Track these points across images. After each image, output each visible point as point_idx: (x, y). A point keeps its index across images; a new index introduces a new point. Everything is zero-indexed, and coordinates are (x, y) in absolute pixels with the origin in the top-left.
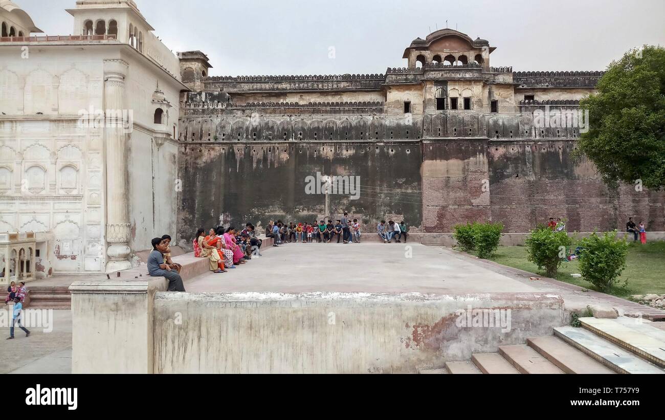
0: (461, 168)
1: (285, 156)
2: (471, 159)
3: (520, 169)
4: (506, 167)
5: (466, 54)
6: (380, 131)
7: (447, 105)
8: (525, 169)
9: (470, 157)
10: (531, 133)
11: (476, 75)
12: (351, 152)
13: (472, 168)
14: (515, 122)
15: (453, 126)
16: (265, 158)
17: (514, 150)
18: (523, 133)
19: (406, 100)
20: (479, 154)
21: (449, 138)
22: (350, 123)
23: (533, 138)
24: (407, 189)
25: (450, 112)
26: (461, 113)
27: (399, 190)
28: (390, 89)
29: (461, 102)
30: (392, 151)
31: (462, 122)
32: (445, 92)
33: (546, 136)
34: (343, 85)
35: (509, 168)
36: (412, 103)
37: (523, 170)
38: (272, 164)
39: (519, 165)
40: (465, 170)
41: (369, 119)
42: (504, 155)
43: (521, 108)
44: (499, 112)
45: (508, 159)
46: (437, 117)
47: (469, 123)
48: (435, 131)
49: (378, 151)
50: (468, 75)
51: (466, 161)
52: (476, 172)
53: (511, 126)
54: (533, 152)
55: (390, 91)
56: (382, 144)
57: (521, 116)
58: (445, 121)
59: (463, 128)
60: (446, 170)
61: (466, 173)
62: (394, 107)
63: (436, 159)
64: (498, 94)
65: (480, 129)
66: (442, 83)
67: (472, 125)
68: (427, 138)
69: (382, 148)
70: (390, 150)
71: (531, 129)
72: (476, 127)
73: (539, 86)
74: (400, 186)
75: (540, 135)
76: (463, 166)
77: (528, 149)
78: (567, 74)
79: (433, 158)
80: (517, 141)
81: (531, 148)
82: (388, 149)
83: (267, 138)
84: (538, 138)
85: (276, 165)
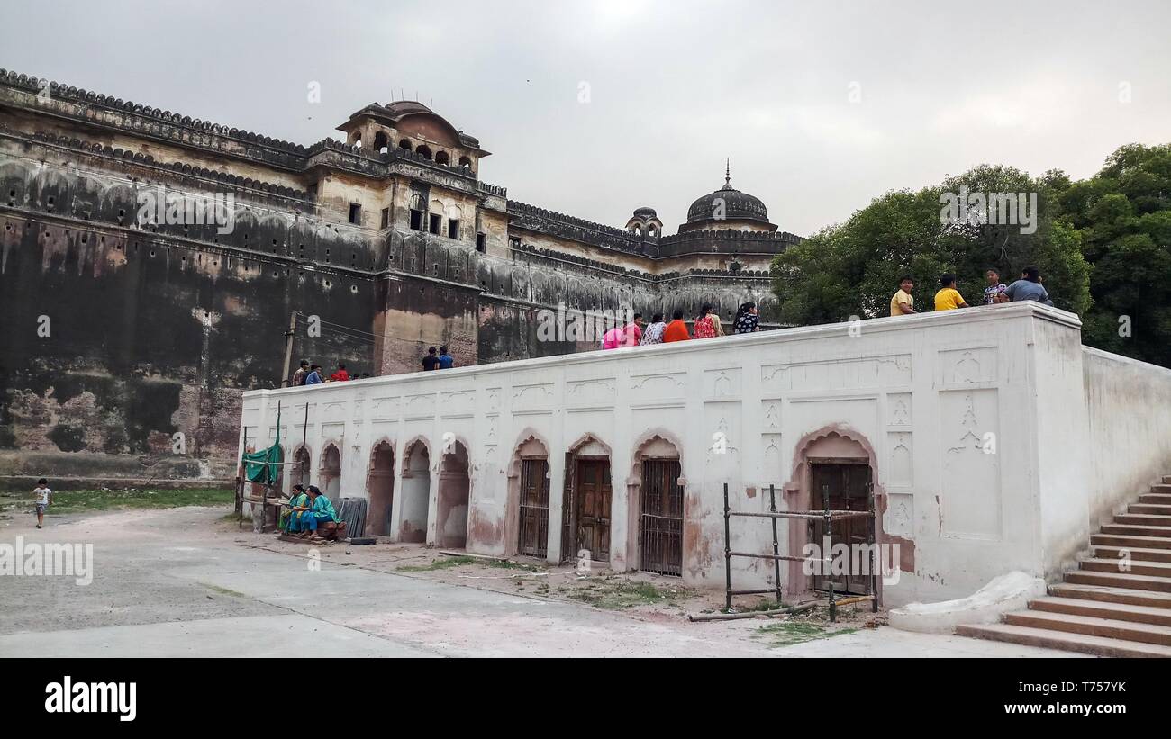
0: (440, 329)
1: (117, 258)
2: (456, 317)
3: (511, 345)
4: (494, 339)
5: (448, 150)
6: (308, 245)
7: (426, 223)
8: (518, 346)
9: (454, 315)
10: (526, 293)
11: (468, 187)
12: (254, 273)
13: (456, 333)
14: (507, 273)
15: (434, 261)
16: (72, 254)
17: (505, 314)
18: (516, 291)
19: (354, 202)
20: (467, 313)
21: (428, 278)
22: (255, 220)
23: (528, 301)
24: (350, 354)
25: (430, 237)
26: (444, 241)
27: (335, 356)
28: (330, 174)
29: (445, 223)
30: (327, 283)
31: (445, 256)
32: (423, 203)
33: (545, 301)
34: (229, 146)
35: (497, 341)
36: (364, 208)
37: (515, 347)
38: (88, 268)
39: (511, 338)
40: (446, 335)
41: (289, 219)
42: (493, 319)
43: (514, 252)
44: (487, 253)
45: (498, 327)
46: (411, 241)
47: (456, 260)
48: (408, 262)
49: (302, 279)
50: (457, 185)
51: (448, 319)
52: (460, 339)
53: (502, 278)
54: (528, 322)
55: (329, 178)
56: (311, 268)
57: (514, 265)
58: (422, 248)
59: (447, 265)
60: (419, 329)
61: (448, 339)
62: (334, 208)
63: (406, 310)
64: (488, 226)
65: (470, 273)
66: (421, 186)
67: (460, 265)
68: (394, 273)
69: (310, 275)
70: (324, 282)
71: (526, 287)
72: (464, 268)
73: (529, 227)
74: (339, 348)
75: (537, 299)
76: (444, 328)
77: (522, 316)
78: (561, 217)
79: (402, 306)
80: (510, 302)
81: (526, 314)
82: (321, 280)
83: (79, 213)
84: (534, 302)
85: (97, 273)
